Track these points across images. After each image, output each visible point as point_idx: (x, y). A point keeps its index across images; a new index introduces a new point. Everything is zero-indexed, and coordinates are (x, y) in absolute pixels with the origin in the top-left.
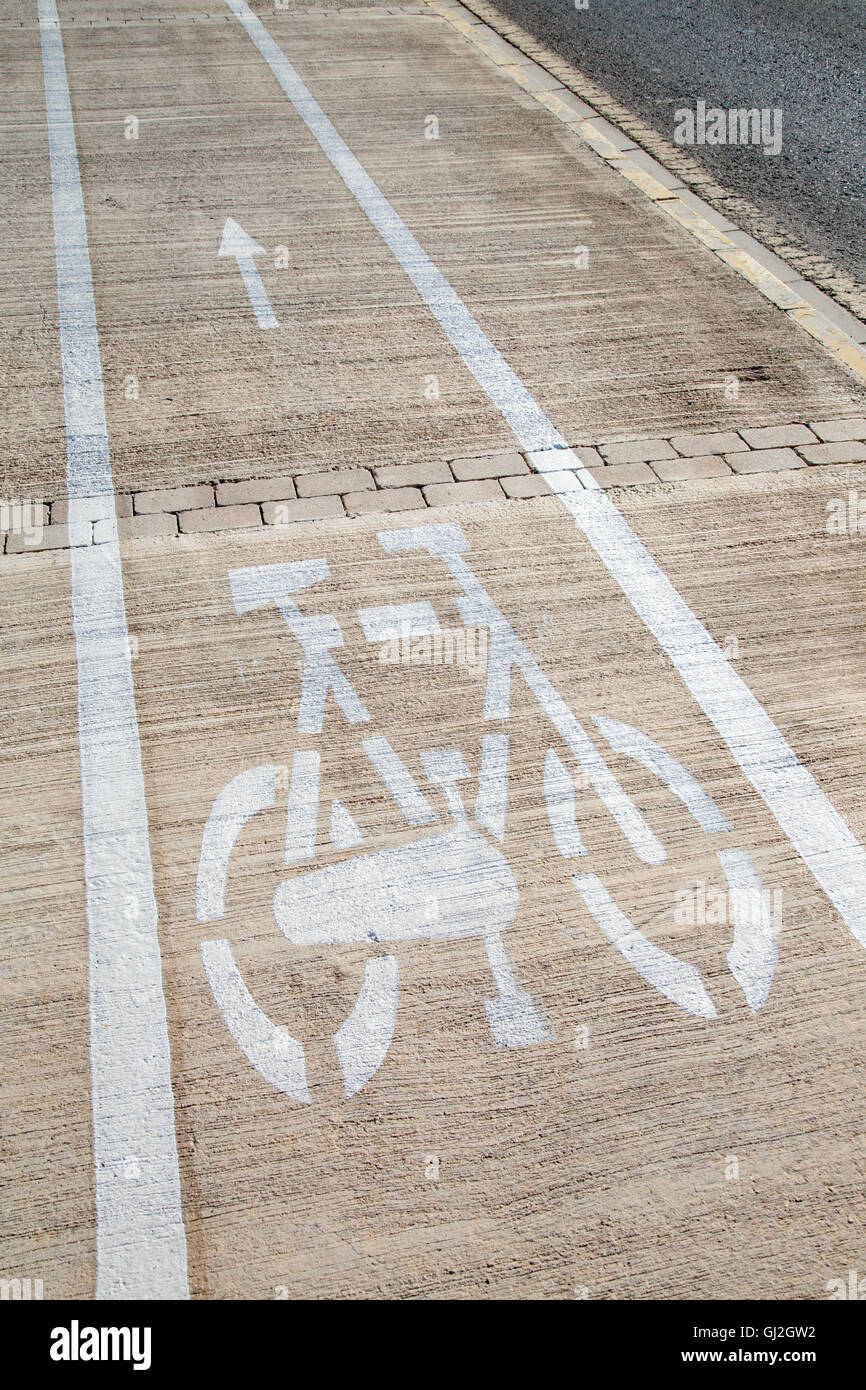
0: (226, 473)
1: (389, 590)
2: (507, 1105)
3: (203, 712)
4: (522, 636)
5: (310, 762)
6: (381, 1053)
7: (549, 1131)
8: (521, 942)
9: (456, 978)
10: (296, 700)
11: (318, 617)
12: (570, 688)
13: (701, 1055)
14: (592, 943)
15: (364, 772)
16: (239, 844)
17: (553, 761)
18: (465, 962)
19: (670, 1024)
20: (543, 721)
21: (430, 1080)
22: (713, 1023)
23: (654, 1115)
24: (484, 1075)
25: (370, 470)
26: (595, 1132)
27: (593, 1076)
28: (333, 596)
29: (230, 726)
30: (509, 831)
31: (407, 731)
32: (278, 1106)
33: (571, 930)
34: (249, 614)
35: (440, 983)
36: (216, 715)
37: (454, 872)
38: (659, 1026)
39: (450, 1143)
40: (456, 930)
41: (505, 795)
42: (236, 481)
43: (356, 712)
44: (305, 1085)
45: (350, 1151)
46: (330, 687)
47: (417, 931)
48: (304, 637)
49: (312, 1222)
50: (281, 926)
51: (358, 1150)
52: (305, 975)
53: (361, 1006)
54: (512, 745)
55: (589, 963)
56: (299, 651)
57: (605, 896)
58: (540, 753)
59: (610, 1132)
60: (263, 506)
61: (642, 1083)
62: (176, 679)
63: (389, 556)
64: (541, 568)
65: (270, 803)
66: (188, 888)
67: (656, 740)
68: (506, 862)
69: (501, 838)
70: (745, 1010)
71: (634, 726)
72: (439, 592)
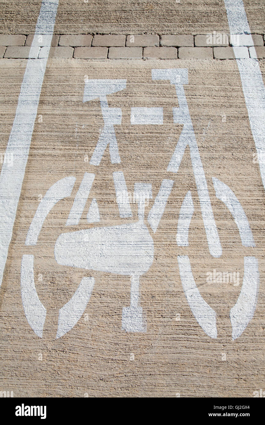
0: (100, 30)
1: (148, 100)
2: (116, 358)
3: (56, 147)
4: (196, 132)
5: (89, 179)
6: (75, 321)
7: (129, 374)
8: (147, 282)
9: (115, 294)
10: (94, 148)
11: (115, 108)
12: (207, 161)
13: (203, 355)
14: (176, 290)
15: (110, 188)
16: (51, 212)
17: (189, 198)
18: (121, 287)
19: (195, 337)
20: (191, 176)
21: (90, 338)
22: (214, 341)
23: (174, 378)
24: (112, 342)
25: (160, 36)
26: (148, 380)
27: (155, 353)
28: (124, 99)
29: (64, 156)
30: (159, 228)
31: (133, 171)
32: (29, 336)
33: (169, 282)
34: (88, 102)
35: (108, 294)
36: (61, 149)
37: (131, 243)
38: (190, 337)
39: (89, 370)
40: (122, 271)
41: (163, 210)
42: (103, 34)
43: (116, 159)
44: (42, 329)
45: (50, 363)
46: (109, 144)
47: (107, 268)
48: (106, 117)
49: (25, 391)
50: (56, 254)
51: (53, 363)
52: (58, 279)
53: (75, 297)
54: (174, 186)
55: (171, 299)
56: (102, 124)
57: (189, 268)
58: (184, 192)
59: (154, 381)
60: (110, 48)
61: (174, 362)
62: (50, 129)
63: (153, 82)
64: (216, 98)
65: (69, 195)
66: (26, 229)
67: (237, 195)
68: (153, 243)
69: (155, 231)
70: (230, 338)
71: (230, 186)
72: (168, 104)
